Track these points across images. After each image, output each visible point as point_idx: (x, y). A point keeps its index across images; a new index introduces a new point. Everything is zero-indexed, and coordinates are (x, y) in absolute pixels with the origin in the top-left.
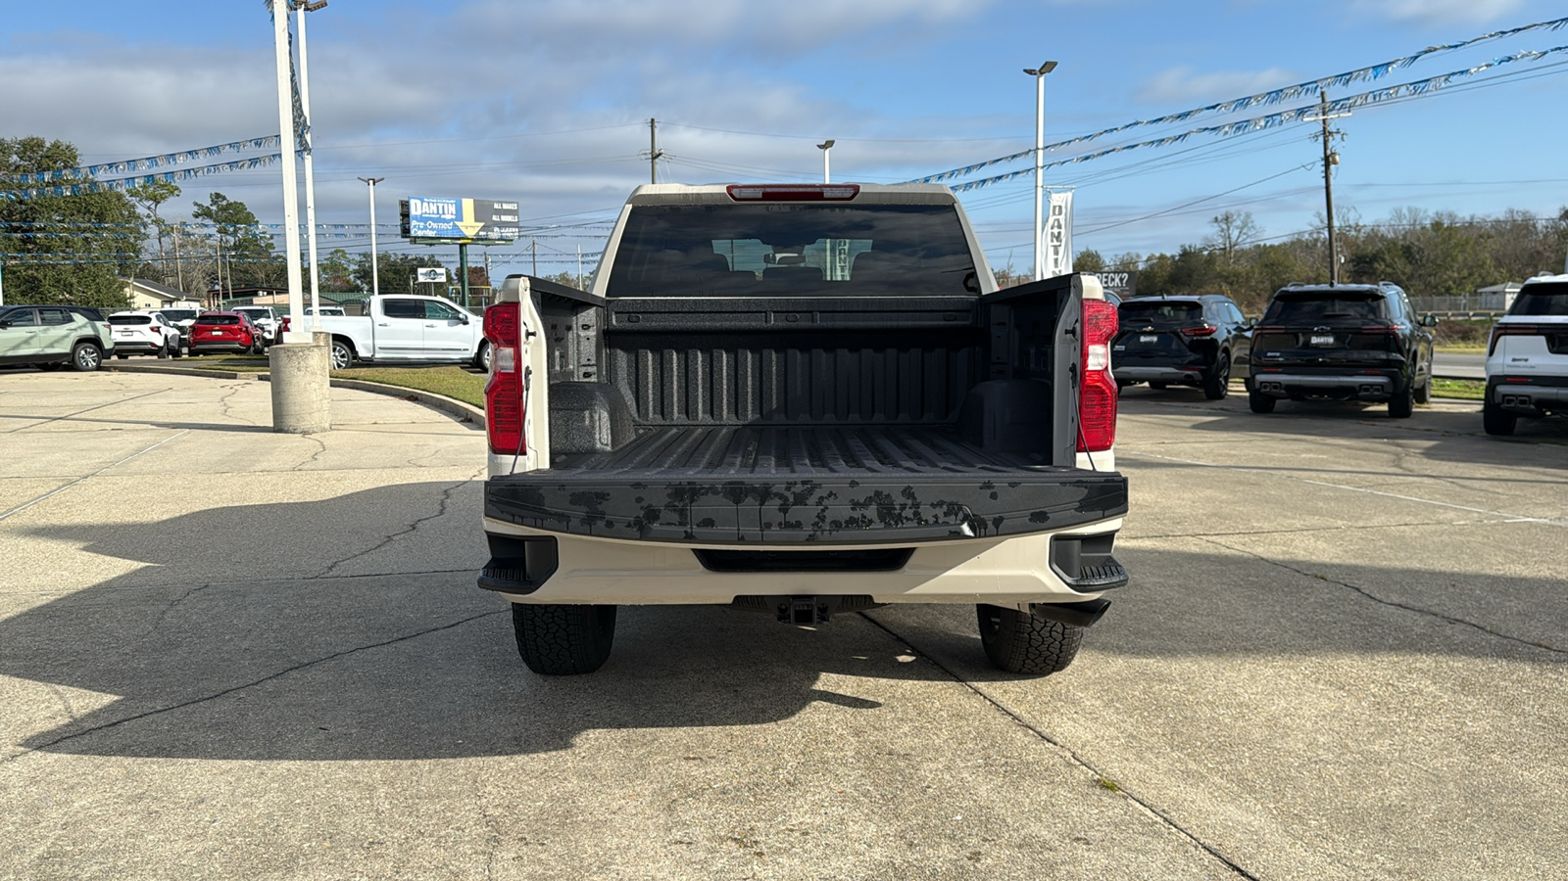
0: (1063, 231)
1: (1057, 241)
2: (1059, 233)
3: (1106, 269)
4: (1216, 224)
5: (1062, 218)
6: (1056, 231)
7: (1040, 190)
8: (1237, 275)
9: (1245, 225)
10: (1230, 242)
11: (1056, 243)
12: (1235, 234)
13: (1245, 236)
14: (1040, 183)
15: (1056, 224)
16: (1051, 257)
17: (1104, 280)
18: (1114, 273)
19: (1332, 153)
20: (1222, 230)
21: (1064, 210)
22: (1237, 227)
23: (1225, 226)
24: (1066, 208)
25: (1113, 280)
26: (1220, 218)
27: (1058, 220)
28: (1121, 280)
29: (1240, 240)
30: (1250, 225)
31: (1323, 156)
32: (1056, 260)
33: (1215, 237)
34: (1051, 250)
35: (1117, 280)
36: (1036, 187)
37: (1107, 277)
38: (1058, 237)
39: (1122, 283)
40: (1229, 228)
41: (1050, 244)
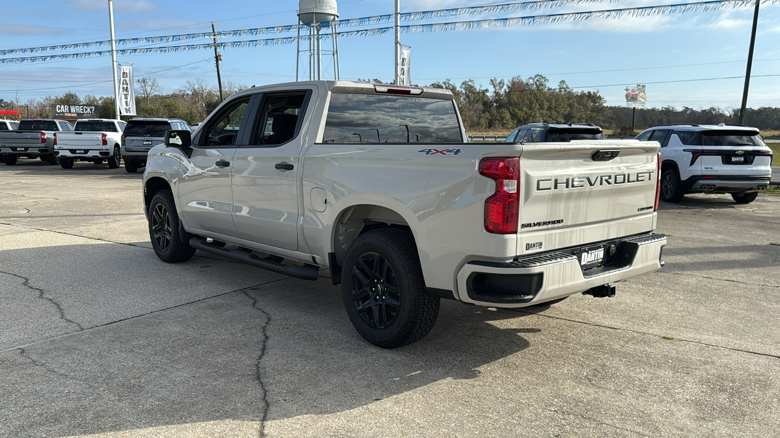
0: (129, 86)
1: (126, 92)
2: (127, 87)
3: (82, 104)
4: (138, 83)
5: (127, 79)
6: (125, 86)
7: (115, 63)
8: (152, 110)
9: (153, 85)
10: (147, 94)
11: (125, 93)
12: (149, 89)
13: (154, 91)
14: (115, 60)
15: (125, 83)
16: (124, 100)
17: (81, 109)
18: (87, 106)
19: (219, 55)
20: (142, 87)
21: (128, 75)
22: (150, 86)
23: (143, 85)
24: (130, 74)
25: (86, 110)
26: (140, 80)
27: (126, 80)
28: (91, 110)
29: (152, 92)
30: (156, 85)
31: (215, 56)
32: (126, 102)
33: (139, 90)
34: (123, 97)
35: (89, 110)
36: (113, 61)
37: (82, 108)
38: (127, 90)
39: (91, 112)
40: (145, 86)
41: (123, 93)
